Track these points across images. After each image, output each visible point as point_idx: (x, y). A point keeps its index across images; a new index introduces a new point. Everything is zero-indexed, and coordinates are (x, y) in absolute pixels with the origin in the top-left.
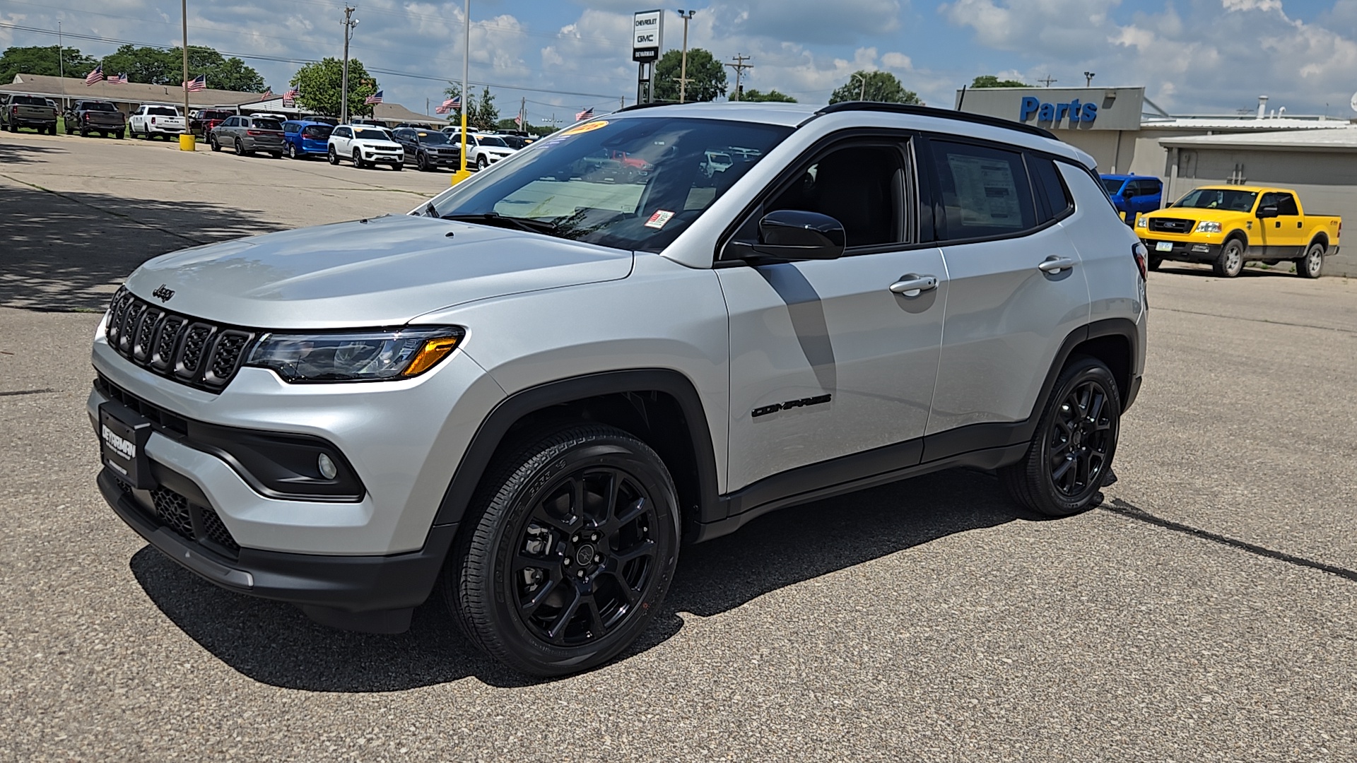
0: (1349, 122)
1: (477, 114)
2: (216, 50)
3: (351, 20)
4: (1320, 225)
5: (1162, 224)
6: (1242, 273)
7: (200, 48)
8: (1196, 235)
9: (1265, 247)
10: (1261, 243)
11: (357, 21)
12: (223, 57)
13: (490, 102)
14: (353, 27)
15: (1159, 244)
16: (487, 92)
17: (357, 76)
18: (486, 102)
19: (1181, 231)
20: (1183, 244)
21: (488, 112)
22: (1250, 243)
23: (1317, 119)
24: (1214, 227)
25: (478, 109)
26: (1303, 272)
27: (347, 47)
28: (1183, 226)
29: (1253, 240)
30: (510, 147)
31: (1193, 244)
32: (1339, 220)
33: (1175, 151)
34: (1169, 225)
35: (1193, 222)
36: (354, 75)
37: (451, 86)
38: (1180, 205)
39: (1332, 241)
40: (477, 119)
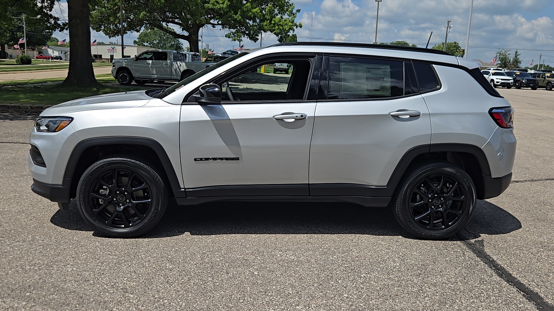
1: (511, 62)
2: (407, 42)
3: (449, 25)
7: (401, 42)
11: (452, 26)
12: (410, 45)
13: (518, 57)
14: (450, 28)
16: (516, 52)
17: (456, 48)
18: (516, 56)
21: (516, 61)
25: (512, 60)
27: (446, 37)
30: (508, 76)
36: (454, 48)
37: (499, 51)
40: (510, 65)
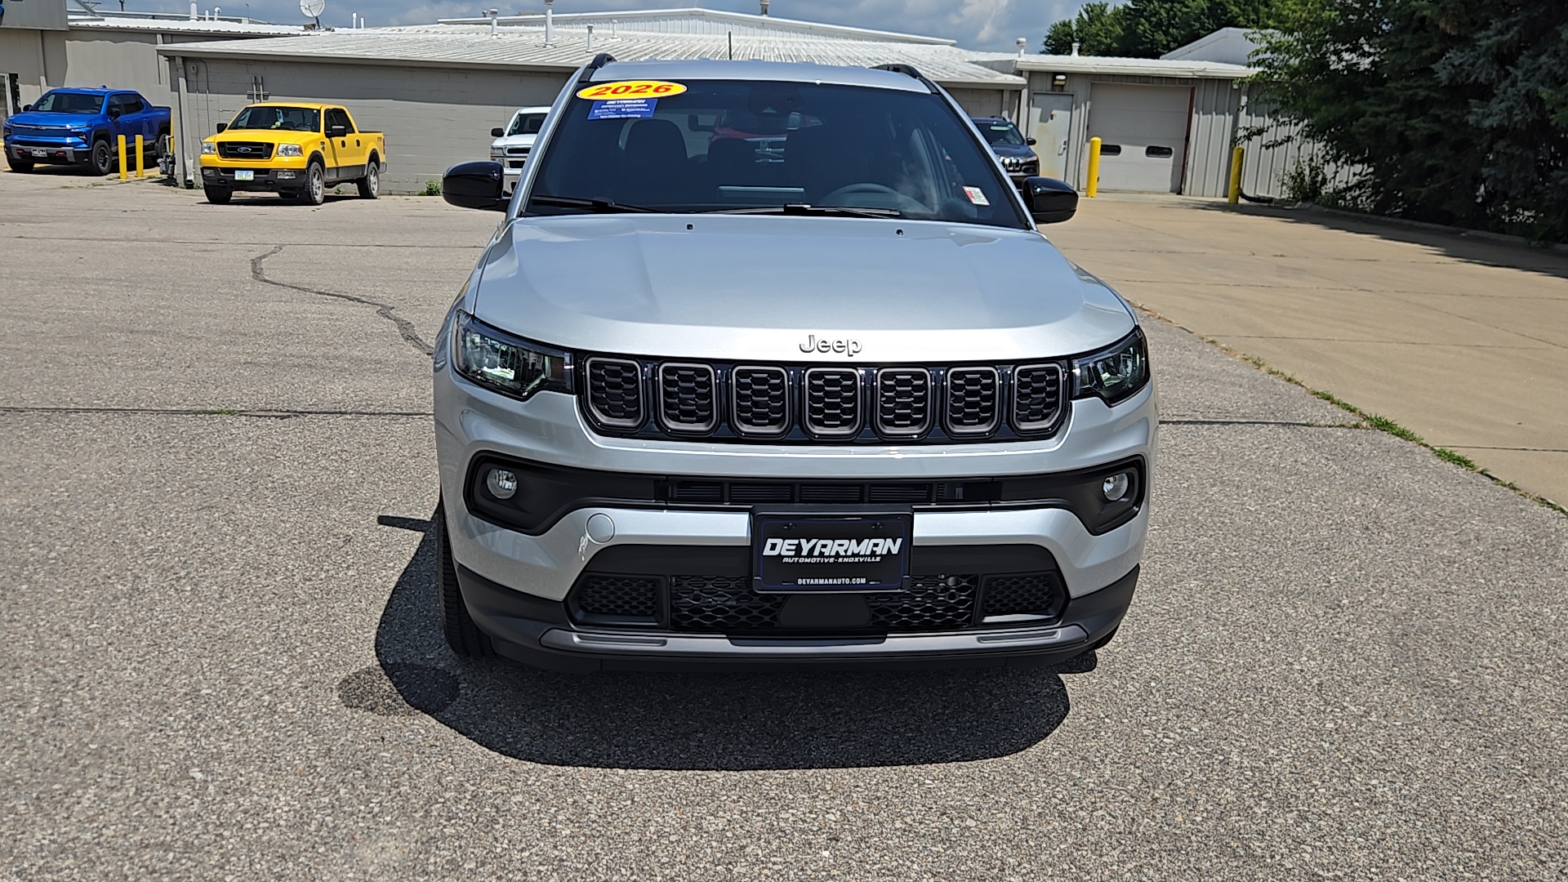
0: (302, 28)
4: (371, 142)
5: (236, 149)
6: (327, 199)
8: (277, 161)
9: (337, 169)
10: (334, 165)
15: (237, 173)
19: (261, 157)
20: (266, 171)
22: (327, 165)
23: (240, 21)
24: (295, 150)
26: (365, 193)
28: (261, 150)
29: (329, 163)
31: (276, 171)
32: (381, 135)
33: (179, 61)
34: (242, 149)
35: (271, 146)
38: (235, 126)
39: (382, 158)
